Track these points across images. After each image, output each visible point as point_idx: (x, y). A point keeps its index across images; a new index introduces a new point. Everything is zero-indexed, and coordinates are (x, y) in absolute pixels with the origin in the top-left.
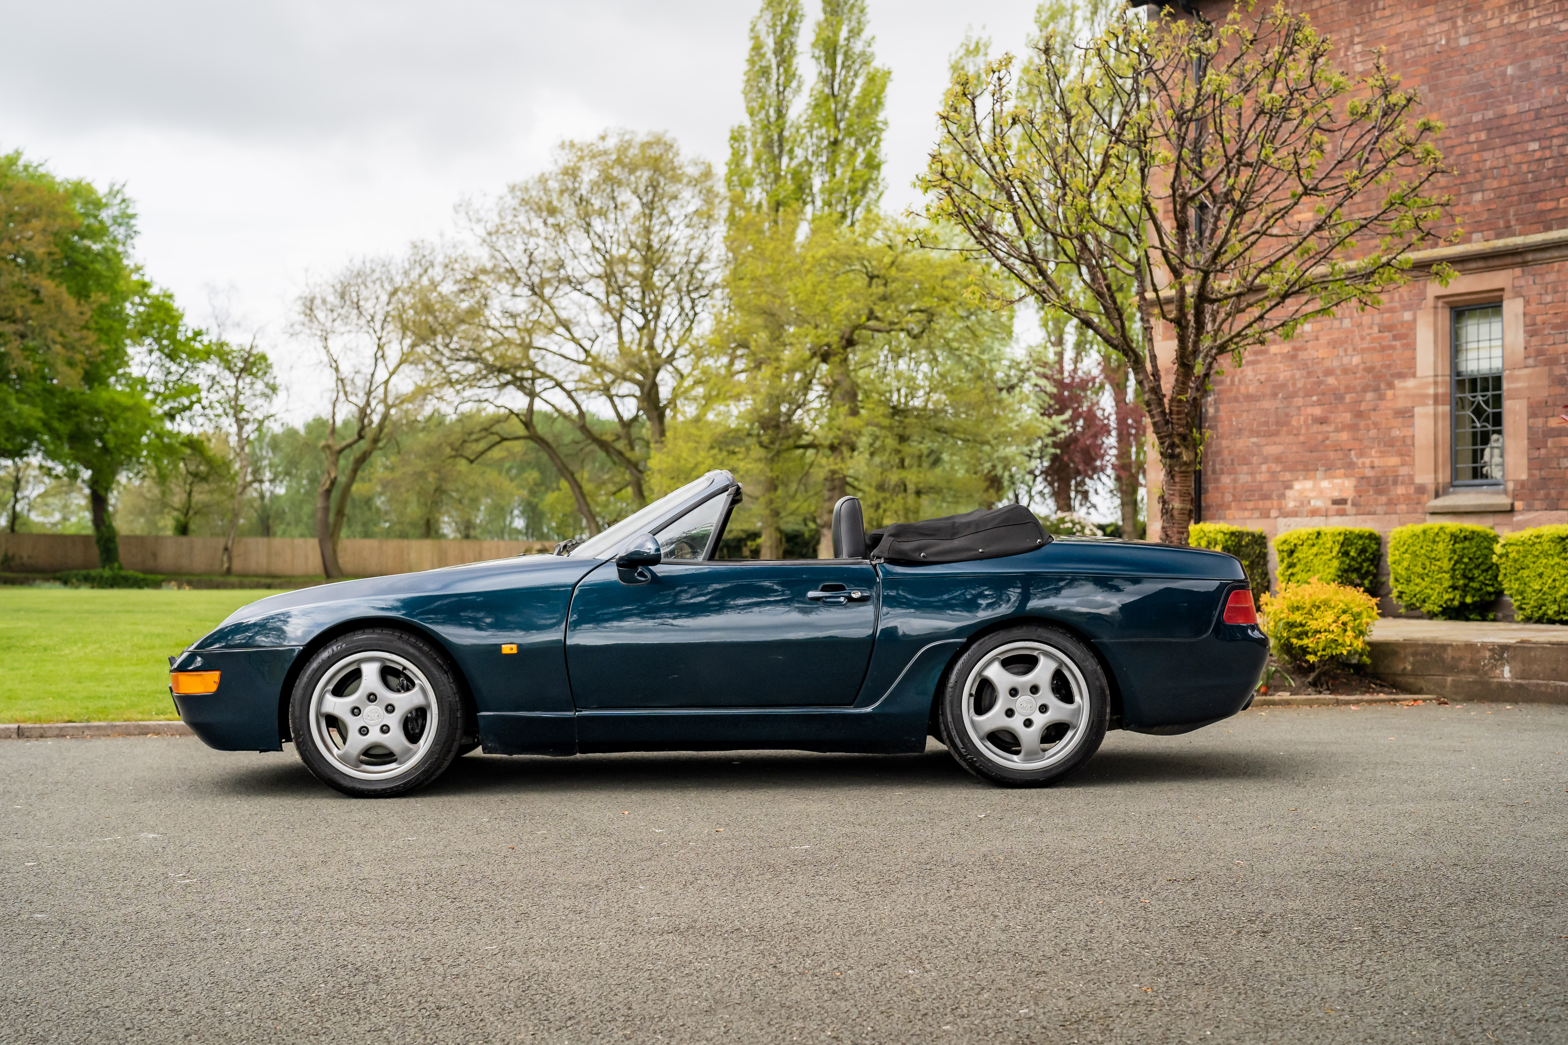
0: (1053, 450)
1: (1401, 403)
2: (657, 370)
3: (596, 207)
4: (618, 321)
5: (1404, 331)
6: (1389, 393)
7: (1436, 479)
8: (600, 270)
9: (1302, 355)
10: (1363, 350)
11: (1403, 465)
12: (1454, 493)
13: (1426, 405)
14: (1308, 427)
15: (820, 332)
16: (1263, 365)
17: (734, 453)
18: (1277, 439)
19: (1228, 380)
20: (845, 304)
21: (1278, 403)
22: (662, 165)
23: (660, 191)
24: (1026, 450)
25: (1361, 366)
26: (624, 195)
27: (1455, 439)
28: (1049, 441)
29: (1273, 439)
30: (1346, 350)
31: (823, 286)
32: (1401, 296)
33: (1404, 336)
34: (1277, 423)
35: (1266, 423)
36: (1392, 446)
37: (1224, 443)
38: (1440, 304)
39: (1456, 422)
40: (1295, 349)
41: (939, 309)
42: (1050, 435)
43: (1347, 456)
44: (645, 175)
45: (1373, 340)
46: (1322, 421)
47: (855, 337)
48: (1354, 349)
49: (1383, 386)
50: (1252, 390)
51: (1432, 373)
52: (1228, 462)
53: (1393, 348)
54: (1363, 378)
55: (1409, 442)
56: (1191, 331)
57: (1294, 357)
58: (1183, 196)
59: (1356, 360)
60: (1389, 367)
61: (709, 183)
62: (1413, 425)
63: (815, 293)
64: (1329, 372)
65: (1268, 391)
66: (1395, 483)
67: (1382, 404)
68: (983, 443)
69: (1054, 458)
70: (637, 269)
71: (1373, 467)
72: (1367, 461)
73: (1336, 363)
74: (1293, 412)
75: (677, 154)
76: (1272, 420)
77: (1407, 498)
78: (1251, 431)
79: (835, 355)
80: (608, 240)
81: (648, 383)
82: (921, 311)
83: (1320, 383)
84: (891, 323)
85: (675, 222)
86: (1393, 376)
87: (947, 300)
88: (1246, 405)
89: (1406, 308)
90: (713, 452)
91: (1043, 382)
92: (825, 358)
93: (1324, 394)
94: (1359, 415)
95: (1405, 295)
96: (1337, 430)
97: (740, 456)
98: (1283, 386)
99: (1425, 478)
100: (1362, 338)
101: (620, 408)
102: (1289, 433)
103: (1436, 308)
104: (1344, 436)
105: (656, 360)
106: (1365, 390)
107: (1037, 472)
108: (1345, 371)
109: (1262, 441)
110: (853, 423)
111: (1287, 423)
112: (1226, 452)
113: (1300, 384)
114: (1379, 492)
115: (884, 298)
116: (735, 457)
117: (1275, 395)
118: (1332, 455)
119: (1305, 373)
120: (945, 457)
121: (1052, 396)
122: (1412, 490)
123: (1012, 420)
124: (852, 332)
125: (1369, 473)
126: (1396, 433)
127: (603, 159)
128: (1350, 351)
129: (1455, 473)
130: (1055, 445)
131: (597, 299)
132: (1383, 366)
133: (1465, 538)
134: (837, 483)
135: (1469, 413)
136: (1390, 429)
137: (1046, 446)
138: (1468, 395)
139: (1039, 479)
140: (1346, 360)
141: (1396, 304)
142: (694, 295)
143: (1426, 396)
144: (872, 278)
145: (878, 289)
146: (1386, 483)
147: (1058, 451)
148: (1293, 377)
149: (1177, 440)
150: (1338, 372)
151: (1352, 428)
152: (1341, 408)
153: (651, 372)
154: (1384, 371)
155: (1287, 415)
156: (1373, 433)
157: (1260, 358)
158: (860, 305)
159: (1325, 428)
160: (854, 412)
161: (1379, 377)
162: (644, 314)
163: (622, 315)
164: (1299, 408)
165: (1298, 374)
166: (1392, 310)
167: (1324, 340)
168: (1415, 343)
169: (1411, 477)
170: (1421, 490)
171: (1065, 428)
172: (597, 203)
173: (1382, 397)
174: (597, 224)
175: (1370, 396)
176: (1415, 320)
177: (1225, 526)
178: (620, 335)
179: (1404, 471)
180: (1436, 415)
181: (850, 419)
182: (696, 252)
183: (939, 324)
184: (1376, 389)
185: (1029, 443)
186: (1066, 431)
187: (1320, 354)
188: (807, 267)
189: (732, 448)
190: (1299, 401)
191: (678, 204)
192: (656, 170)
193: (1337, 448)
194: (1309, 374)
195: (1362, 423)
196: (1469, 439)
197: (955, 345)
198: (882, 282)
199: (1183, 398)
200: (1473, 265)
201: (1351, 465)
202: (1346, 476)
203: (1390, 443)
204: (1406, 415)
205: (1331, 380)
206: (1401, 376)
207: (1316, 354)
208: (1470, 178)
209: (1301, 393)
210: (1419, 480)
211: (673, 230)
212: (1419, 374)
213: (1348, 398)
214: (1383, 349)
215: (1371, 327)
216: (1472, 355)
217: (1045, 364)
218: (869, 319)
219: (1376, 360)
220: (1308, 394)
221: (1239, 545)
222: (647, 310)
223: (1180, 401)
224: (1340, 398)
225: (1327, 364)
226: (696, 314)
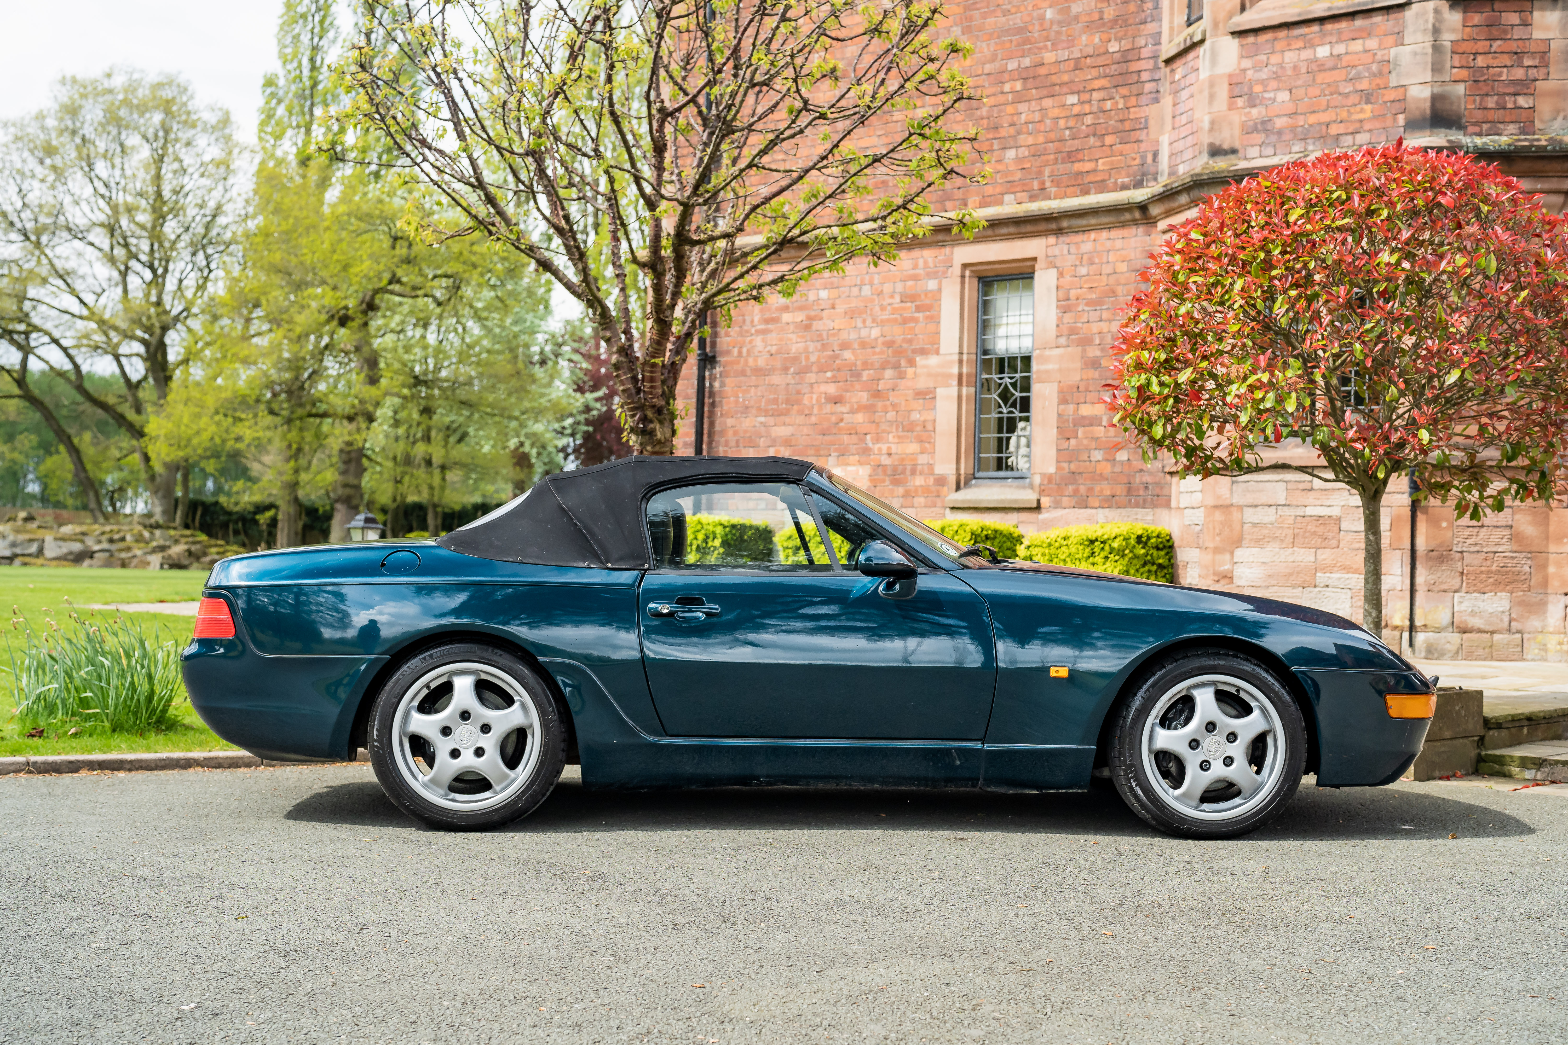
0: (585, 428)
1: (922, 384)
2: (165, 329)
3: (101, 150)
4: (124, 274)
5: (927, 302)
6: (910, 371)
7: (958, 469)
8: (101, 217)
9: (817, 325)
10: (883, 323)
11: (922, 452)
12: (975, 486)
13: (950, 386)
14: (820, 408)
15: (339, 294)
16: (774, 335)
17: (240, 420)
18: (787, 419)
19: (735, 351)
20: (365, 266)
21: (789, 379)
22: (175, 108)
23: (172, 136)
24: (557, 426)
25: (881, 340)
26: (133, 140)
27: (979, 426)
28: (582, 418)
29: (782, 418)
30: (864, 321)
31: (344, 245)
32: (926, 262)
33: (928, 308)
34: (787, 401)
35: (775, 401)
36: (911, 430)
37: (730, 422)
38: (967, 273)
39: (981, 407)
40: (810, 318)
41: (466, 275)
42: (584, 412)
43: (863, 440)
44: (157, 118)
45: (894, 311)
46: (836, 401)
47: (377, 301)
48: (874, 321)
49: (903, 363)
50: (761, 363)
51: (957, 351)
52: (733, 444)
53: (915, 320)
54: (882, 353)
55: (929, 427)
56: (669, 279)
57: (808, 327)
58: (661, 110)
59: (875, 332)
60: (910, 341)
61: (227, 131)
62: (934, 408)
63: (334, 251)
64: (845, 346)
65: (778, 365)
66: (913, 472)
67: (902, 383)
68: (511, 418)
69: (587, 437)
70: (144, 218)
71: (890, 454)
72: (884, 447)
73: (853, 336)
74: (805, 389)
75: (191, 97)
76: (782, 397)
77: (926, 490)
78: (759, 409)
79: (353, 319)
80: (113, 185)
81: (154, 341)
82: (447, 276)
83: (836, 357)
84: (414, 288)
85: (190, 170)
86: (914, 351)
87: (475, 266)
88: (753, 380)
89: (930, 275)
90: (217, 418)
91: (577, 357)
92: (343, 321)
93: (839, 370)
94: (877, 394)
95: (930, 260)
96: (852, 412)
97: (247, 424)
98: (795, 359)
99: (946, 468)
100: (883, 308)
101: (127, 369)
102: (800, 412)
103: (963, 276)
104: (860, 418)
105: (164, 318)
106: (883, 367)
107: (570, 450)
108: (863, 345)
109: (771, 421)
110: (372, 392)
111: (798, 402)
112: (730, 433)
113: (813, 358)
114: (896, 482)
115: (408, 261)
116: (240, 425)
117: (786, 369)
118: (846, 439)
119: (819, 345)
120: (471, 431)
121: (587, 372)
122: (931, 481)
123: (542, 395)
124: (373, 297)
125: (885, 460)
126: (915, 416)
127: (108, 97)
128: (869, 322)
129: (979, 464)
130: (588, 422)
131: (100, 250)
132: (904, 340)
133: (987, 537)
134: (353, 455)
135: (995, 396)
136: (910, 411)
137: (579, 423)
138: (995, 377)
139: (572, 457)
140: (864, 333)
141: (920, 271)
142: (210, 251)
143: (950, 376)
144: (396, 239)
145: (402, 251)
146: (904, 472)
147: (591, 429)
148: (806, 350)
149: (650, 414)
150: (856, 346)
151: (869, 409)
152: (857, 386)
153: (158, 331)
154: (905, 345)
155: (798, 392)
156: (891, 415)
157: (770, 326)
158: (381, 267)
159: (839, 408)
160: (373, 381)
161: (899, 352)
162: (151, 267)
163: (127, 268)
164: (812, 385)
165: (812, 346)
166: (915, 278)
167: (841, 308)
168: (939, 316)
169: (931, 466)
170: (941, 481)
171: (598, 405)
172: (101, 145)
173: (902, 376)
174: (101, 168)
175: (889, 373)
176: (940, 290)
177: (726, 518)
178: (125, 291)
179: (923, 459)
180: (960, 397)
181: (368, 387)
182: (212, 204)
183: (468, 292)
184: (896, 366)
185: (562, 419)
186: (599, 408)
187: (837, 324)
188: (326, 224)
189: (238, 414)
190: (811, 377)
191: (192, 151)
192: (168, 112)
193: (852, 431)
194: (824, 347)
195: (880, 404)
196: (994, 425)
197: (485, 314)
198: (406, 244)
199: (658, 361)
200: (1004, 230)
201: (866, 451)
202: (860, 463)
203: (910, 428)
204: (927, 396)
205: (847, 355)
206: (923, 352)
207: (831, 325)
208: (1003, 133)
209: (814, 369)
210: (939, 470)
211: (186, 179)
212: (942, 351)
213: (865, 375)
214: (905, 321)
215: (892, 297)
216: (1001, 331)
217: (581, 339)
218: (390, 283)
219: (897, 333)
220: (822, 370)
221: (741, 539)
222: (156, 263)
223: (654, 365)
224: (857, 375)
225: (844, 336)
226: (210, 271)
